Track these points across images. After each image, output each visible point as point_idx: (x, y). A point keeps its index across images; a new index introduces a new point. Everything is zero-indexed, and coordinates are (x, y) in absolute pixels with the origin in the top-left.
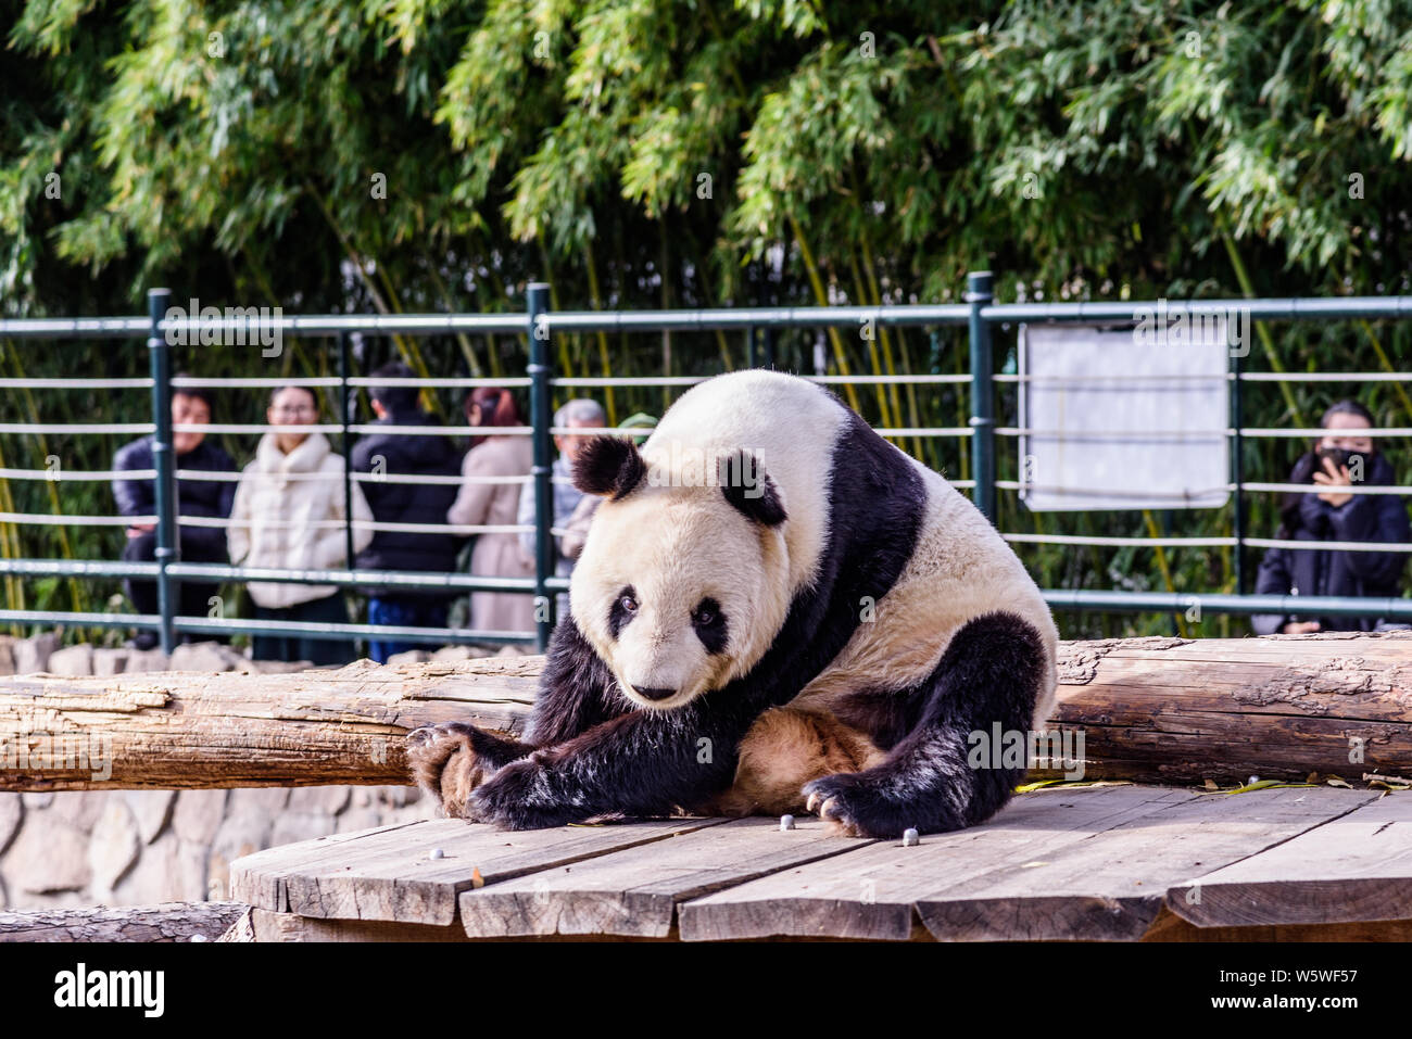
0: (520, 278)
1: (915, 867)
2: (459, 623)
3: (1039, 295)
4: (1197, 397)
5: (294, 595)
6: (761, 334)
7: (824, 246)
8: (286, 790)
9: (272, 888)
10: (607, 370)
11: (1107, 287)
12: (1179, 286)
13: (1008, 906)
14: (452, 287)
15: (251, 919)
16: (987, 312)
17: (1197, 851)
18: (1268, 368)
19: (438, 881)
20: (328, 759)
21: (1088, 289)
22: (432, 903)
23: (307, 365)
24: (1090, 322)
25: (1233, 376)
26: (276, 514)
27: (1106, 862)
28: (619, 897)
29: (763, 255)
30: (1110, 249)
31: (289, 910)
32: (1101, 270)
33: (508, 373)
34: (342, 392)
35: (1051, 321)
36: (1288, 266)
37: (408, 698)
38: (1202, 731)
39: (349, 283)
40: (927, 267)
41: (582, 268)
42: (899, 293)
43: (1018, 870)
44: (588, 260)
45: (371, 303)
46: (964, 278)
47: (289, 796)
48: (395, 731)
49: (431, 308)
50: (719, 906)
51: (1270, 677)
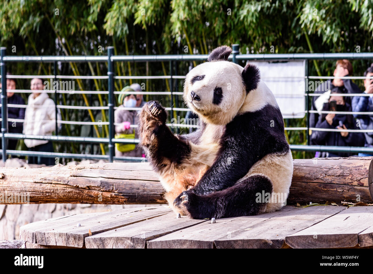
0: (106, 45)
1: (214, 230)
3: (253, 52)
4: (296, 83)
6: (174, 63)
7: (192, 36)
8: (37, 205)
9: (31, 236)
10: (130, 74)
12: (292, 49)
13: (240, 242)
14: (87, 48)
15: (25, 245)
16: (238, 57)
17: (294, 225)
18: (317, 75)
19: (79, 233)
20: (48, 195)
21: (266, 50)
22: (77, 241)
23: (45, 71)
24: (266, 60)
25: (306, 77)
27: (268, 229)
28: (130, 239)
30: (273, 37)
31: (36, 242)
32: (270, 44)
34: (55, 80)
35: (256, 60)
36: (323, 44)
37: (71, 176)
38: (296, 188)
39: (57, 46)
41: (124, 43)
43: (244, 231)
45: (64, 52)
47: (38, 207)
48: (68, 186)
49: (80, 54)
50: (159, 242)
51: (315, 171)
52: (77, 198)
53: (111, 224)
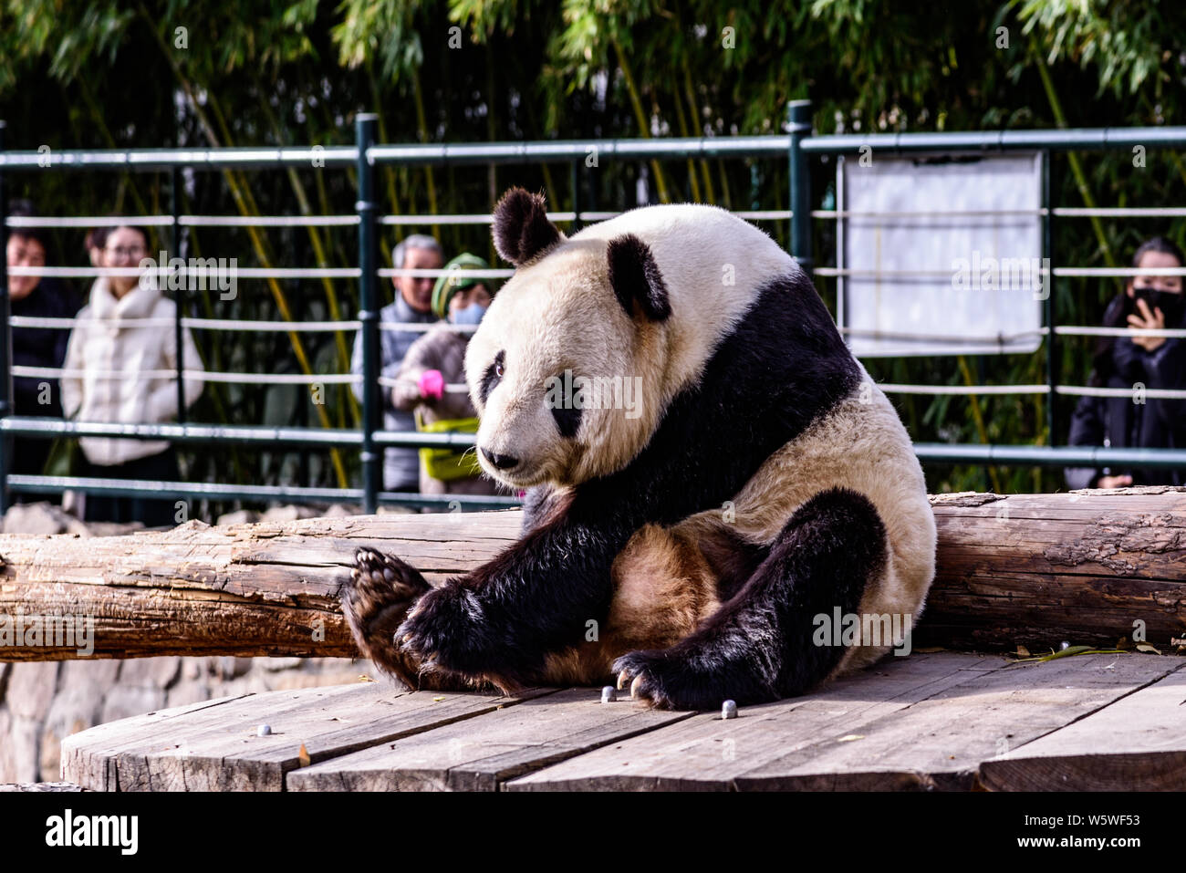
0: (349, 109)
2: (288, 479)
3: (857, 125)
4: (1011, 234)
5: (125, 450)
7: (646, 73)
8: (116, 662)
9: (102, 768)
10: (434, 208)
11: (924, 115)
12: (993, 116)
13: (824, 783)
14: (283, 117)
16: (807, 144)
17: (1009, 723)
18: (1081, 205)
19: (265, 759)
20: (158, 628)
21: (905, 118)
22: (259, 783)
23: (140, 204)
24: (905, 154)
25: (1045, 212)
26: (108, 364)
27: (920, 735)
28: (443, 775)
29: (588, 82)
30: (926, 75)
32: (918, 97)
33: (336, 212)
34: (173, 230)
36: (1100, 93)
37: (237, 562)
38: (1014, 594)
39: (181, 114)
40: (747, 95)
41: (410, 97)
42: (720, 123)
43: (834, 744)
44: (416, 88)
45: (203, 136)
46: (784, 106)
47: (120, 668)
48: (224, 598)
49: (261, 142)
50: (541, 784)
51: (1081, 534)
52: (256, 637)
53: (376, 724)
